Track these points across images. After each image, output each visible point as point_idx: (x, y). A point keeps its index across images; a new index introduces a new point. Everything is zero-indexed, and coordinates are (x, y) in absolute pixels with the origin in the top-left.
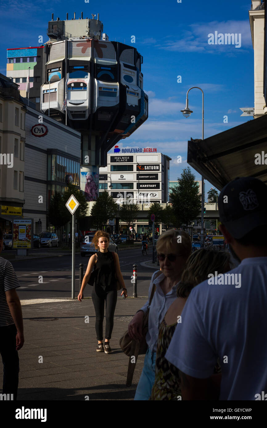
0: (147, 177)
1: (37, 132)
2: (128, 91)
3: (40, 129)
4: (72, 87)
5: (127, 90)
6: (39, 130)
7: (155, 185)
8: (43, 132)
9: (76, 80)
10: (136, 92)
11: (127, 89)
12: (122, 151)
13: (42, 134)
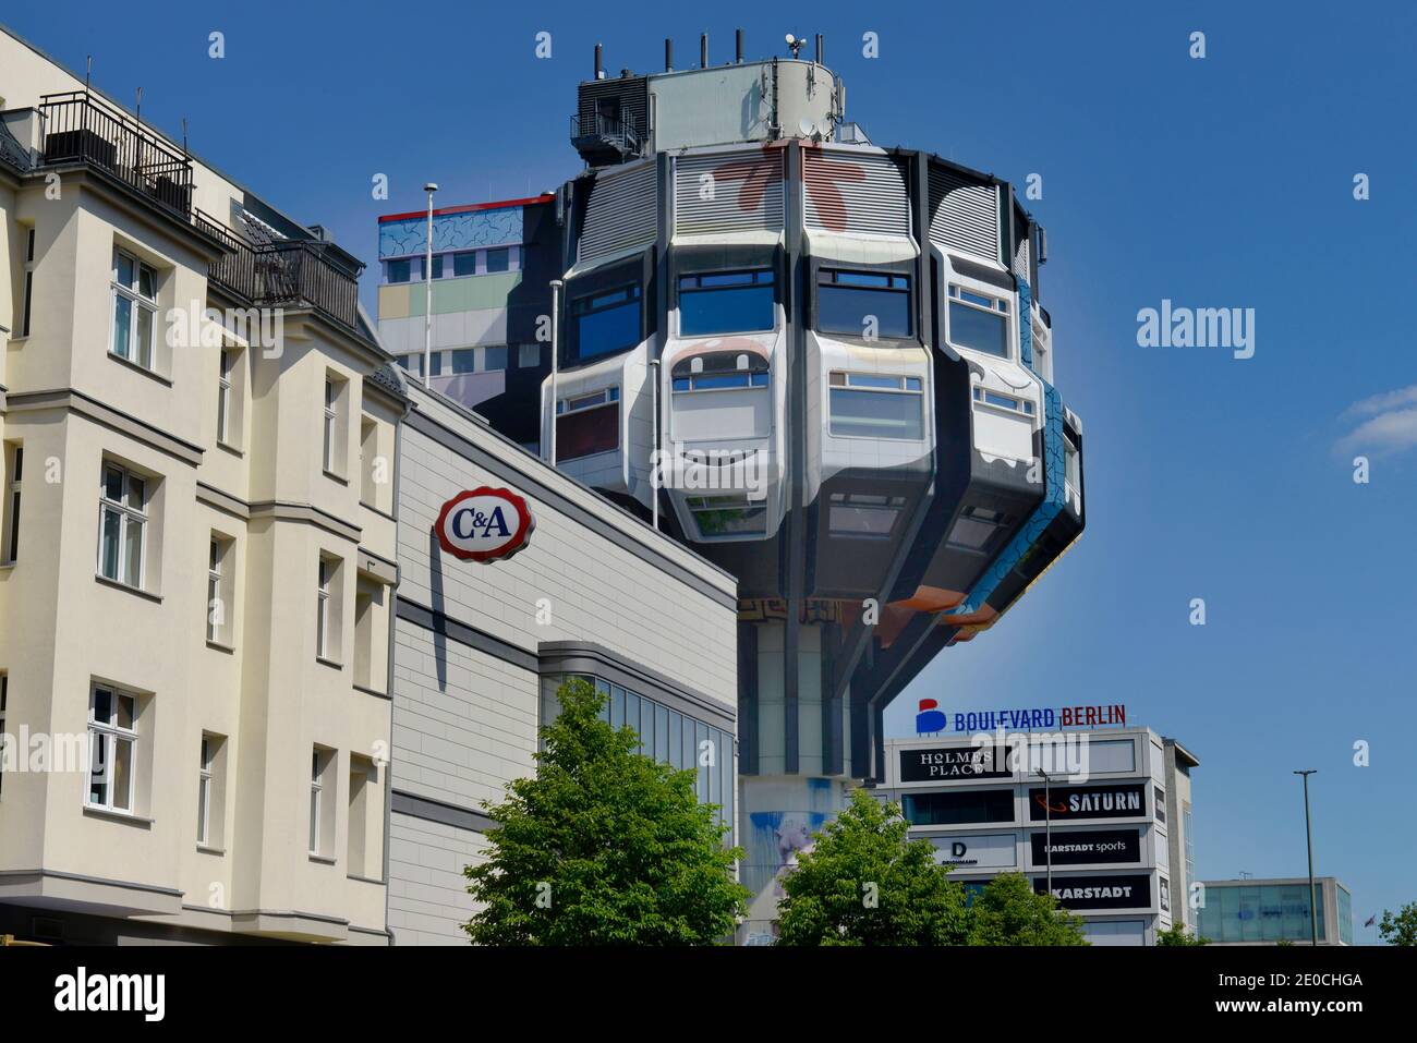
0: (1085, 848)
1: (472, 535)
2: (978, 391)
3: (488, 514)
4: (695, 376)
5: (972, 385)
6: (479, 520)
7: (1127, 889)
8: (504, 532)
9: (714, 343)
10: (1018, 393)
11: (974, 378)
12: (957, 722)
13: (496, 541)
